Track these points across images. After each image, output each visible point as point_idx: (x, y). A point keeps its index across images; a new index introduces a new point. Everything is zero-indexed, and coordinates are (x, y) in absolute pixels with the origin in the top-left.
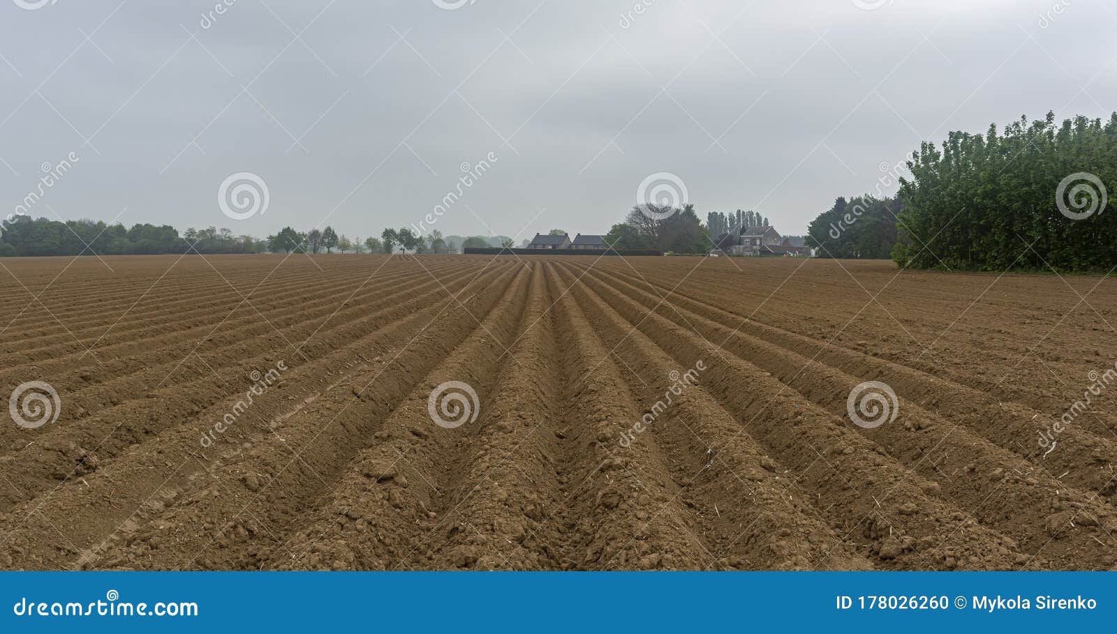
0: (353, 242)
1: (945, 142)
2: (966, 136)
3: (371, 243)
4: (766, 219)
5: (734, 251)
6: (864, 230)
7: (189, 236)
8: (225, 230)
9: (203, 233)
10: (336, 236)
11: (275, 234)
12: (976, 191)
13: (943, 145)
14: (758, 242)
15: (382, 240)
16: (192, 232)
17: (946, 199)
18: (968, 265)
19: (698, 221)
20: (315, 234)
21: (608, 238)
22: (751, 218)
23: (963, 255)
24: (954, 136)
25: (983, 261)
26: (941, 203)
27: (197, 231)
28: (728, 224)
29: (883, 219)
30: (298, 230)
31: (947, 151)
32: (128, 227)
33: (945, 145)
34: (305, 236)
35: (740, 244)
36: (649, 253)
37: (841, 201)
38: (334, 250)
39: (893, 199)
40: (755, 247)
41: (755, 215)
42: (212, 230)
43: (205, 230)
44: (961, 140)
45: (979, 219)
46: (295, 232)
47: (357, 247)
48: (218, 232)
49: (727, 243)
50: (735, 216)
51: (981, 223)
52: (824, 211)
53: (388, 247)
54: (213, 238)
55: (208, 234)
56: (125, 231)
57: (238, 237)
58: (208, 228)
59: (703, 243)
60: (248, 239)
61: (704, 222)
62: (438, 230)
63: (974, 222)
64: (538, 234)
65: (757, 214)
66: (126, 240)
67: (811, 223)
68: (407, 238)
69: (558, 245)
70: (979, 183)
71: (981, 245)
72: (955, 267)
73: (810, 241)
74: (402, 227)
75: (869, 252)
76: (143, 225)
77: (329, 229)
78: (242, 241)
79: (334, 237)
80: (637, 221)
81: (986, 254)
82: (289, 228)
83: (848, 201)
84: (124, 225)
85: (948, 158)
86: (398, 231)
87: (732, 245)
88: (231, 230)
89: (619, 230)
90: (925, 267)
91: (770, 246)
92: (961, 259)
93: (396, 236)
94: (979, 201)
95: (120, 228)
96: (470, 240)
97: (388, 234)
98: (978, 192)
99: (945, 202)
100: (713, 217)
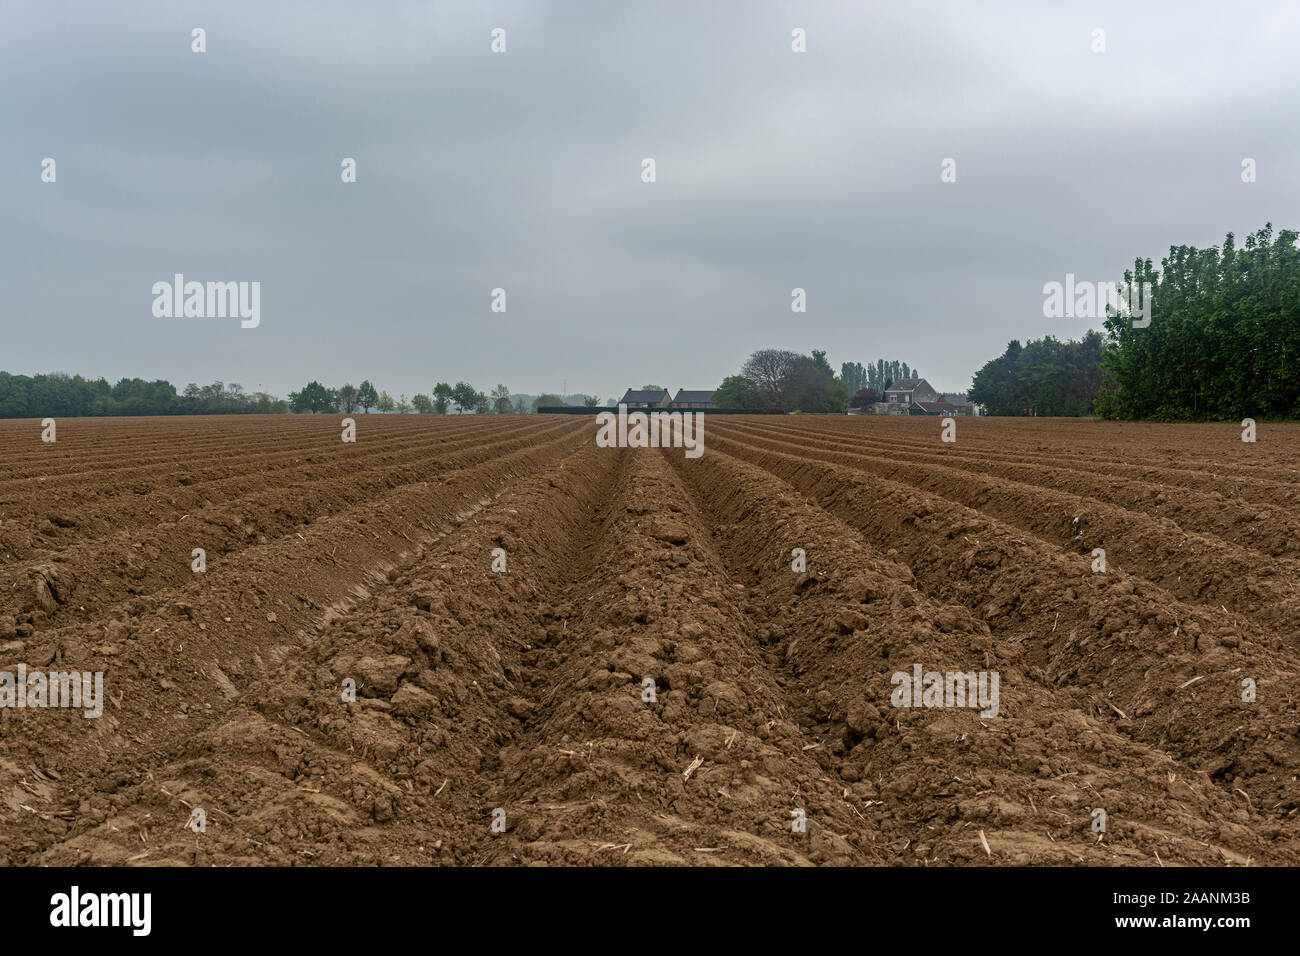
0: (396, 400)
1: (1165, 259)
2: (1192, 251)
3: (420, 401)
4: (915, 371)
5: (877, 409)
6: (1043, 382)
7: (190, 393)
8: (235, 386)
9: (207, 389)
10: (375, 393)
11: (299, 391)
12: (1207, 318)
13: (1163, 263)
14: (907, 399)
15: (433, 398)
16: (193, 389)
17: (1167, 331)
18: (1194, 415)
19: (832, 373)
20: (348, 391)
21: (718, 394)
22: (896, 371)
23: (1187, 403)
24: (1179, 252)
25: (1214, 409)
26: (1160, 335)
27: (200, 386)
28: (867, 378)
29: (1068, 368)
30: (327, 386)
31: (1168, 270)
32: (113, 382)
33: (1164, 263)
34: (336, 393)
35: (884, 402)
36: (772, 412)
37: (1014, 345)
38: (373, 410)
39: (1081, 342)
40: (903, 405)
41: (901, 366)
42: (219, 387)
43: (210, 385)
44: (1187, 256)
45: (1210, 355)
46: (323, 388)
47: (402, 408)
48: (226, 389)
49: (867, 400)
50: (876, 367)
51: (1213, 360)
52: (993, 359)
53: (441, 407)
54: (219, 398)
55: (214, 391)
56: (109, 387)
57: (252, 394)
58: (213, 383)
59: (837, 400)
60: (264, 398)
61: (838, 373)
62: (504, 386)
63: (1202, 359)
64: (630, 389)
65: (904, 365)
66: (111, 400)
67: (977, 373)
68: (465, 396)
69: (655, 403)
70: (1211, 310)
71: (1211, 388)
72: (1176, 417)
73: (976, 396)
74: (459, 381)
75: (1049, 410)
76: (132, 379)
77: (366, 385)
78: (257, 400)
79: (373, 394)
80: (756, 372)
81: (1217, 401)
82: (315, 382)
83: (1024, 345)
84: (107, 380)
85: (1169, 278)
86: (453, 387)
87: (874, 402)
88: (243, 386)
89: (732, 384)
90: (1136, 418)
91: (923, 404)
92: (1184, 407)
93: (450, 393)
94: (1210, 331)
95: (102, 385)
96: (545, 398)
97: (442, 390)
98: (1210, 320)
99: (1166, 334)
100: (848, 368)
